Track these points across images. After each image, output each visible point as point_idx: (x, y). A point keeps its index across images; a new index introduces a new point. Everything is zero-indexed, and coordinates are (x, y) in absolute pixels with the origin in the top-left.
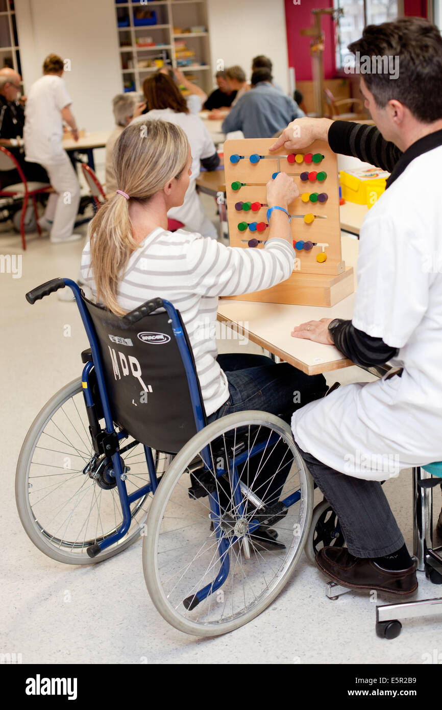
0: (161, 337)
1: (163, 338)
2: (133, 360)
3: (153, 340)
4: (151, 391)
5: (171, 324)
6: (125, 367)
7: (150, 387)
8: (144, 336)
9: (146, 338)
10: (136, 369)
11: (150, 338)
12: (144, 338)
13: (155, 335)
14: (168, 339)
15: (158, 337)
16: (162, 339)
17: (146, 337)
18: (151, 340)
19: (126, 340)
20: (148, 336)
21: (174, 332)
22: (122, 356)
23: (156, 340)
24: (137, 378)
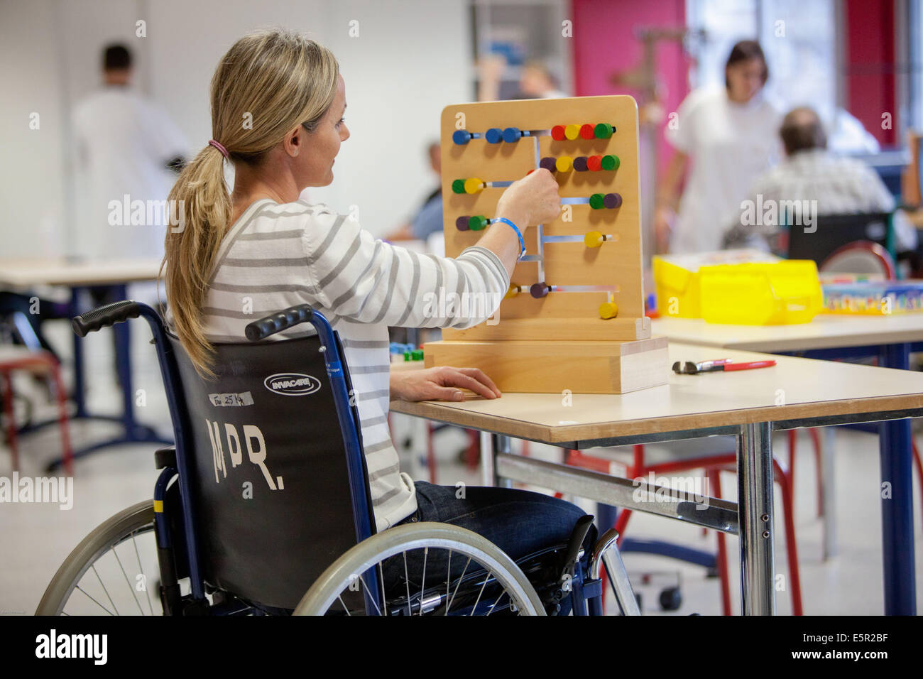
0: (306, 382)
1: (309, 384)
2: (252, 431)
3: (292, 388)
4: (281, 487)
5: (322, 353)
6: (235, 451)
7: (280, 479)
8: (277, 381)
9: (278, 385)
10: (256, 448)
11: (286, 384)
12: (276, 386)
13: (296, 378)
14: (317, 385)
15: (300, 382)
16: (307, 386)
17: (280, 383)
18: (289, 388)
19: (242, 396)
20: (282, 381)
21: (328, 370)
22: (231, 430)
23: (298, 387)
24: (257, 466)
